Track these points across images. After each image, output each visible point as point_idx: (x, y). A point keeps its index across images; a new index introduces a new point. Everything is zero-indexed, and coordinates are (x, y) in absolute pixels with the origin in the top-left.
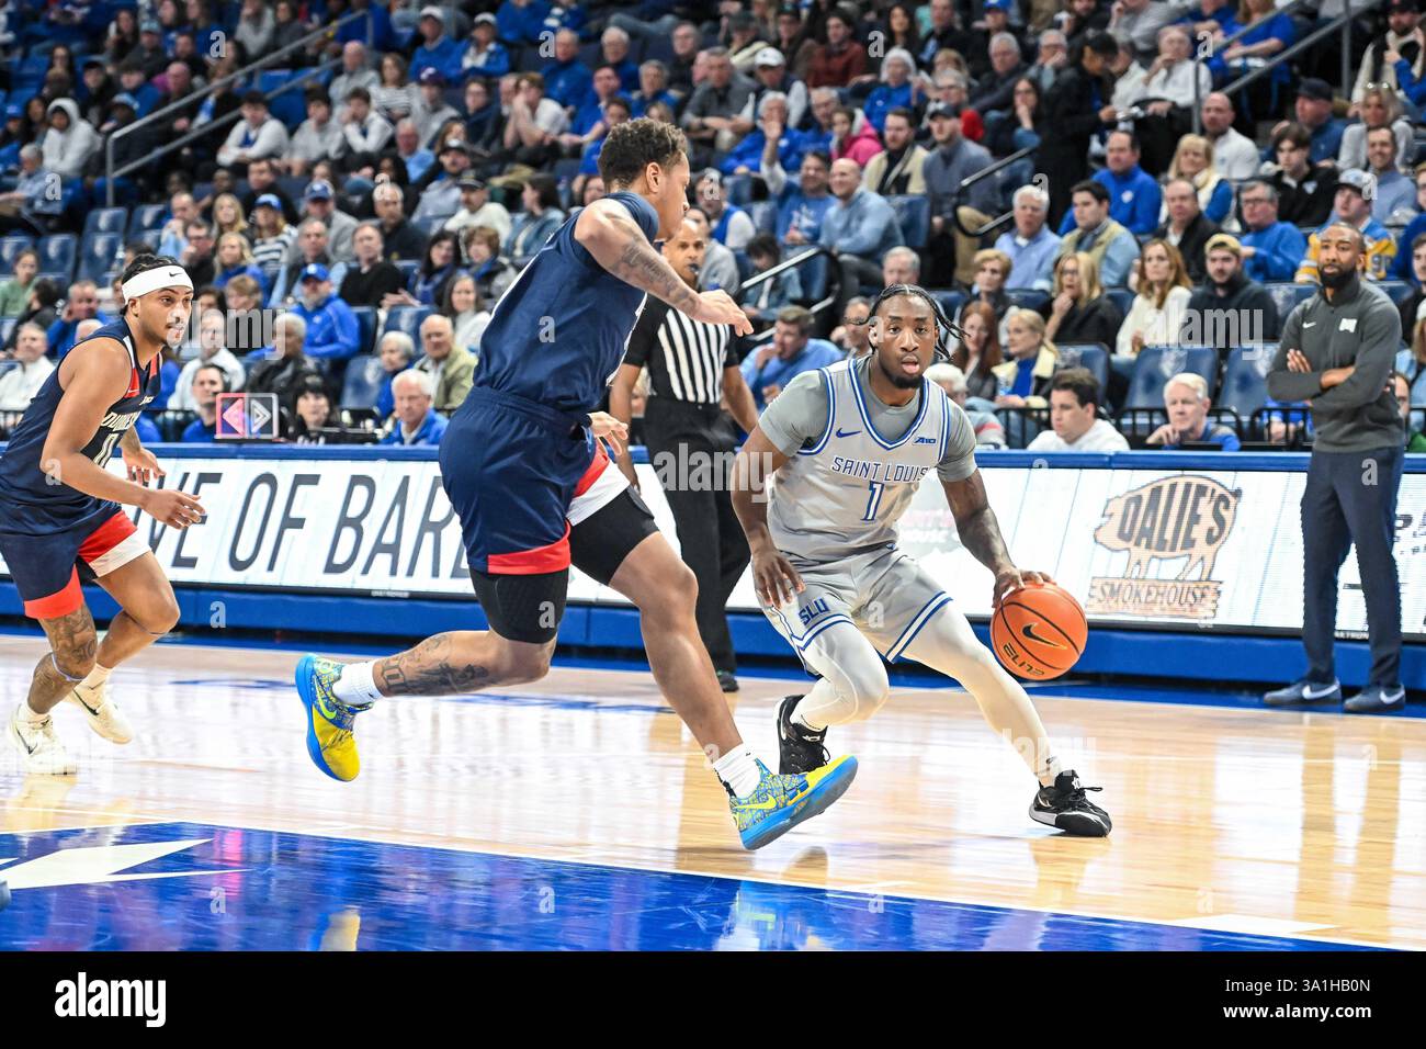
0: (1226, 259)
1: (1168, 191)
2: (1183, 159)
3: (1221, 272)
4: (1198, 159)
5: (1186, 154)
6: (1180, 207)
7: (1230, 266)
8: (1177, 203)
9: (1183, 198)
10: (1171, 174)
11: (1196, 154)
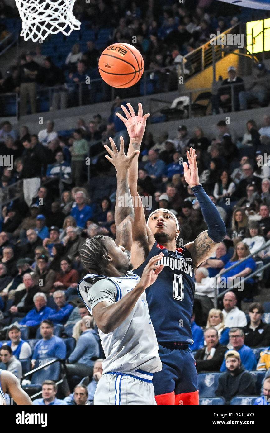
0: (234, 361)
1: (207, 333)
2: (211, 319)
3: (232, 366)
4: (217, 319)
5: (212, 317)
6: (212, 340)
7: (235, 364)
8: (210, 338)
9: (212, 336)
10: (208, 326)
11: (216, 317)
